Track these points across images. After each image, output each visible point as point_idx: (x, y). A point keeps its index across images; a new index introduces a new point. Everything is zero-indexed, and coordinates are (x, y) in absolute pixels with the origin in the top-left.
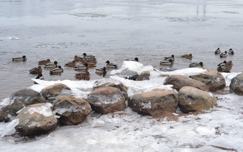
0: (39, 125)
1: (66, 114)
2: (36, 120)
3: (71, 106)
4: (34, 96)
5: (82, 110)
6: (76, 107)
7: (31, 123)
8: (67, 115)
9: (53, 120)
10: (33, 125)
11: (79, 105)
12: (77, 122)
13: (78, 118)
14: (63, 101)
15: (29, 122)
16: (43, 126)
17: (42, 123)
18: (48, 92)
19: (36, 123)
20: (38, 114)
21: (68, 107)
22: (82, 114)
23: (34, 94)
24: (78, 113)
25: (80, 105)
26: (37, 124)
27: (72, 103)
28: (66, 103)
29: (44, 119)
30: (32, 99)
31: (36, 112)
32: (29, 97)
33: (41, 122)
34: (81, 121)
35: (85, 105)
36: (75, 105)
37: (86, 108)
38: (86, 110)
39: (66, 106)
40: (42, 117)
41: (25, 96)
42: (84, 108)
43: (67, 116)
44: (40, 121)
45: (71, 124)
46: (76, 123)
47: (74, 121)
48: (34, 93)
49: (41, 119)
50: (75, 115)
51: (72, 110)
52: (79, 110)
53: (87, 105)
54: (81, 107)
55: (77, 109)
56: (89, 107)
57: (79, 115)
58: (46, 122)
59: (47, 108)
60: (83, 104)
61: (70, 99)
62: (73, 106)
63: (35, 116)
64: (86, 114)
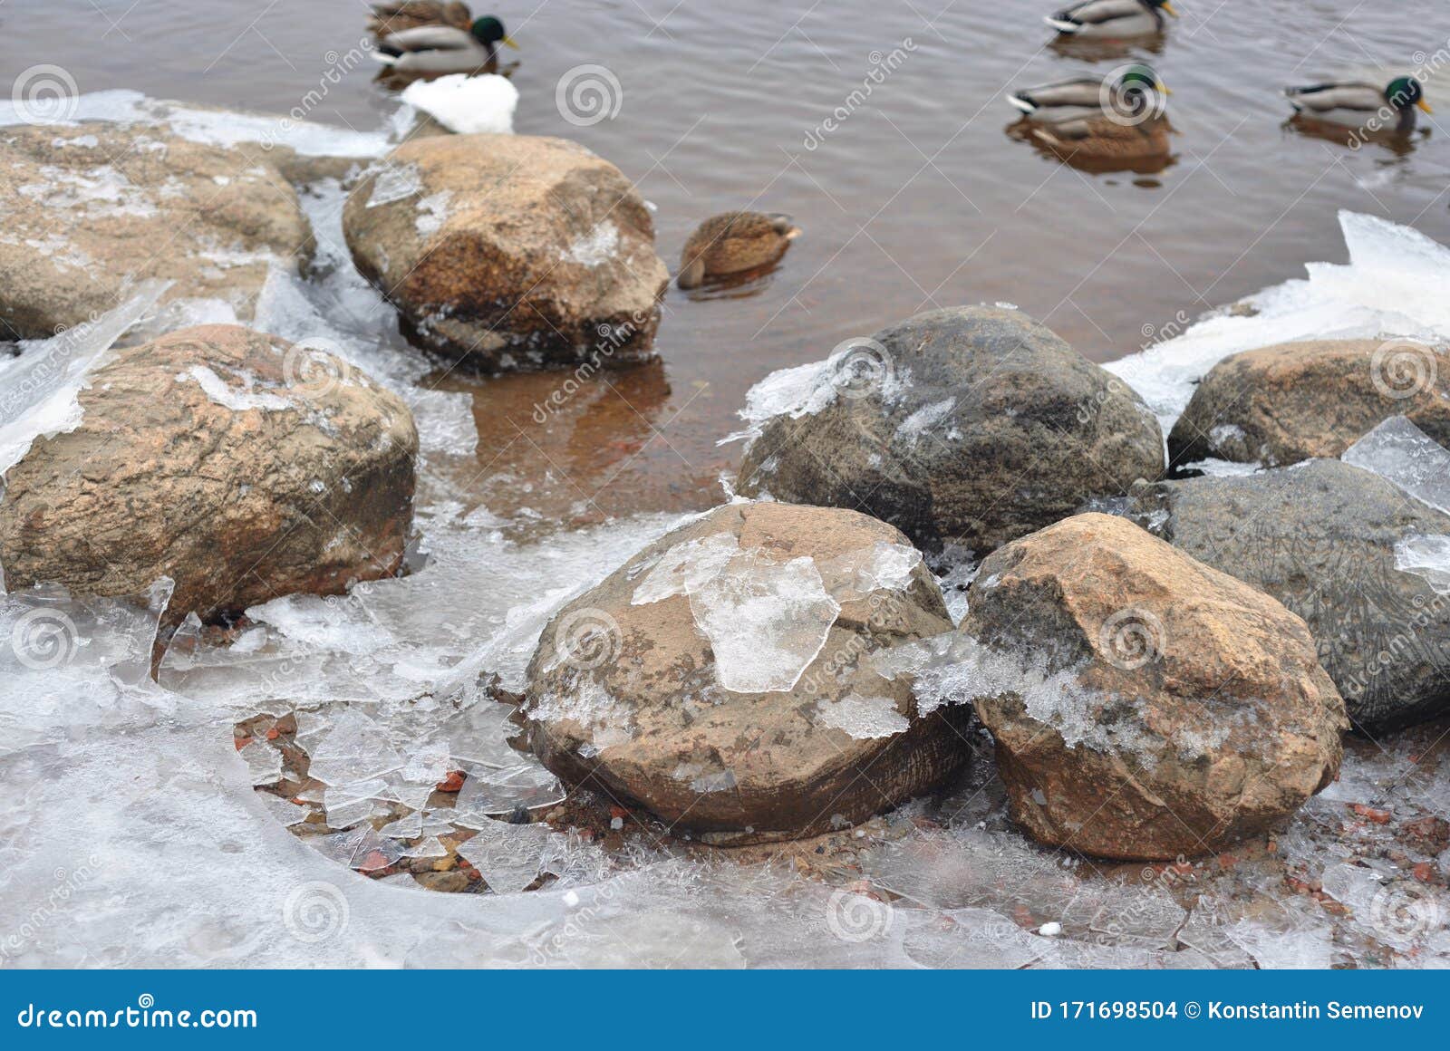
0: (598, 745)
2: (619, 678)
3: (1067, 665)
4: (992, 411)
5: (1169, 752)
6: (1110, 699)
7: (574, 684)
8: (1011, 734)
9: (756, 744)
10: (575, 715)
11: (1159, 684)
12: (1099, 843)
13: (1120, 809)
14: (1027, 581)
15: (570, 666)
16: (624, 763)
18: (1235, 396)
19: (600, 715)
21: (1045, 657)
22: (1160, 788)
23: (998, 393)
24: (1119, 767)
25: (1171, 690)
26: (603, 723)
29: (689, 702)
30: (953, 434)
31: (686, 601)
32: (948, 405)
33: (644, 716)
34: (1151, 851)
35: (1237, 706)
37: (1226, 747)
38: (1213, 769)
39: (1029, 649)
41: (930, 381)
42: (1195, 742)
43: (1016, 747)
46: (1092, 846)
47: (1073, 825)
48: (1014, 380)
49: (665, 686)
50: (1090, 768)
51: (1057, 716)
52: (1127, 736)
53: (1262, 717)
54: (1165, 725)
55: (1107, 717)
56: (1275, 746)
57: (1131, 794)
58: (673, 742)
59: (820, 596)
60: (1216, 690)
61: (1100, 589)
62: (1081, 672)
63: (651, 636)
64: (1217, 808)
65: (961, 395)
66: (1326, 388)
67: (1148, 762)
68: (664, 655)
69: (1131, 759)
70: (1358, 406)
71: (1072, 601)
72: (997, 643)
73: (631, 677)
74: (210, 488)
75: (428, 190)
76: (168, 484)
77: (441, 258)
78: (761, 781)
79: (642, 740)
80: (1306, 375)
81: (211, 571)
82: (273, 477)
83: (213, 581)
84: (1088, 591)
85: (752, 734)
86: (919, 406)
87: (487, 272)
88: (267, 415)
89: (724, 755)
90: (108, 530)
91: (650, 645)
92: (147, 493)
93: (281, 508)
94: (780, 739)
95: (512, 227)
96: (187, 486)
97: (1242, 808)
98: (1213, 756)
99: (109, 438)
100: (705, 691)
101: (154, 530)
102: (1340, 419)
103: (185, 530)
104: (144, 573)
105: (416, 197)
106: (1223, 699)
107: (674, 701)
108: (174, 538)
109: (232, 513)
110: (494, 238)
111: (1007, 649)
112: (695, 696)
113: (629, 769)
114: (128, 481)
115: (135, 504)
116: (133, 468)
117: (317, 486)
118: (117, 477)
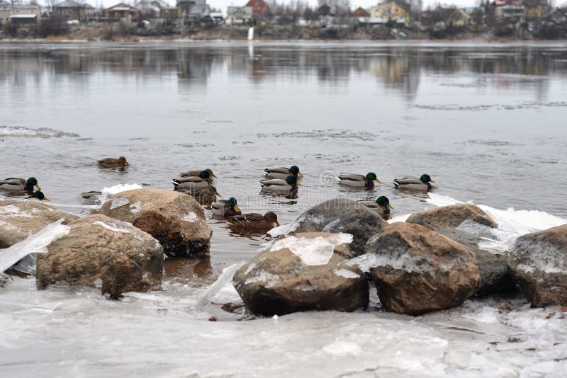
0: (271, 285)
1: (387, 276)
2: (272, 269)
3: (404, 253)
4: (352, 220)
5: (438, 271)
6: (419, 258)
7: (257, 273)
8: (388, 278)
9: (319, 278)
10: (260, 280)
11: (432, 253)
12: (418, 307)
13: (424, 294)
14: (388, 235)
15: (255, 270)
16: (280, 288)
17: (282, 280)
19: (269, 278)
20: (291, 253)
21: (397, 253)
22: (436, 284)
24: (424, 279)
25: (436, 254)
26: (270, 280)
27: (411, 243)
28: (395, 240)
29: (296, 271)
30: (341, 227)
31: (288, 248)
32: (338, 220)
33: (283, 276)
34: (434, 306)
35: (454, 257)
36: (417, 253)
37: (453, 268)
38: (451, 275)
39: (391, 252)
40: (295, 264)
41: (330, 217)
42: (446, 268)
43: (390, 282)
44: (283, 273)
45: (402, 310)
46: (416, 308)
47: (410, 303)
49: (287, 268)
50: (414, 282)
51: (404, 267)
52: (425, 268)
53: (462, 259)
54: (436, 263)
55: (419, 263)
56: (467, 266)
57: (427, 288)
58: (295, 280)
59: (328, 244)
60: (448, 253)
61: (410, 231)
62: (409, 253)
63: (280, 257)
64: (453, 287)
65: (341, 218)
66: (445, 215)
67: (433, 274)
68: (285, 261)
69: (427, 275)
70: (455, 219)
71: (403, 235)
72: (381, 253)
73: (277, 267)
74: (112, 251)
75: (132, 202)
76: (100, 249)
77: (141, 221)
78: (322, 289)
79: (285, 281)
80: (439, 212)
81: (112, 279)
82: (129, 251)
83: (112, 283)
84: (407, 233)
85: (318, 276)
86: (328, 222)
87: (157, 224)
88: (124, 234)
89: (311, 282)
90: (81, 263)
91: (280, 260)
92: (93, 251)
93: (132, 261)
94: (326, 277)
95: (165, 209)
96: (105, 250)
97: (461, 286)
98: (450, 271)
99: (77, 237)
100: (301, 268)
101: (96, 263)
102: (451, 223)
103: (105, 264)
104: (92, 278)
105: (128, 205)
106: (450, 256)
107: (291, 271)
108: (102, 266)
109: (118, 260)
110: (160, 213)
111: (384, 253)
112: (298, 269)
113: (282, 290)
114: (87, 247)
115: (90, 254)
116: (89, 244)
117: (142, 255)
118: (84, 246)
